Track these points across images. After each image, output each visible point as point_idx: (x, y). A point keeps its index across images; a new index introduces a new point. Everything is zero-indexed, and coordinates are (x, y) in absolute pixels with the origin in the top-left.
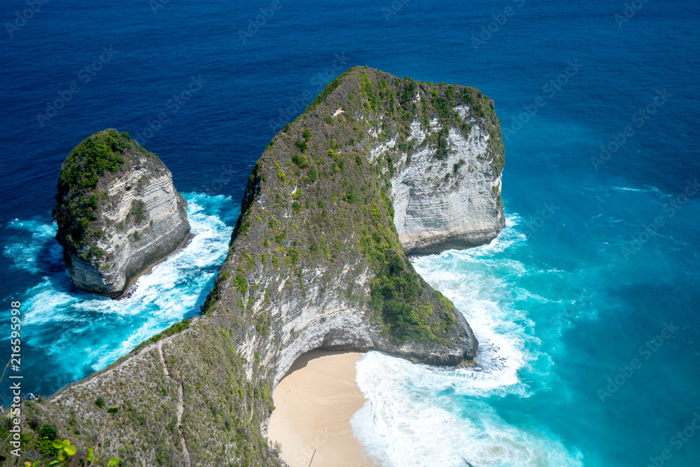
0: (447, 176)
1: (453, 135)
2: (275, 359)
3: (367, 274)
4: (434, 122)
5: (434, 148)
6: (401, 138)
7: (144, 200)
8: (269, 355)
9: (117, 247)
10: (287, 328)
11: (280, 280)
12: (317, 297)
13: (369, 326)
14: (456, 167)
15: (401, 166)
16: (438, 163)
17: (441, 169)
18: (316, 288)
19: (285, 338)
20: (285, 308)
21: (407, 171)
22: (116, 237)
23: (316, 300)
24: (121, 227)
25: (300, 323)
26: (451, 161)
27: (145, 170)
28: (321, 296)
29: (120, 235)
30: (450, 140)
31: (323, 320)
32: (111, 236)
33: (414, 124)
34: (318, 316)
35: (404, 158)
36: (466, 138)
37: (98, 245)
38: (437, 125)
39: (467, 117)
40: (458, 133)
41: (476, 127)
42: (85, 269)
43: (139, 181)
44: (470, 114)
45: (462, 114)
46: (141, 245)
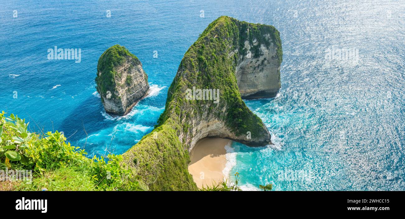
0: (259, 65)
1: (263, 48)
2: (190, 143)
3: (226, 107)
4: (255, 41)
5: (254, 52)
6: (241, 48)
7: (132, 75)
8: (188, 141)
9: (122, 95)
10: (194, 130)
11: (192, 110)
12: (206, 116)
13: (226, 128)
14: (263, 62)
15: (240, 61)
16: (254, 60)
17: (256, 62)
18: (206, 113)
19: (194, 133)
20: (194, 121)
21: (242, 63)
22: (121, 90)
23: (206, 118)
24: (122, 87)
25: (199, 127)
26: (261, 58)
27: (132, 62)
28: (208, 116)
29: (123, 90)
30: (261, 49)
31: (208, 126)
32: (119, 90)
33: (246, 42)
34: (206, 124)
35: (241, 57)
36: (268, 48)
37: (115, 94)
38: (256, 43)
39: (269, 39)
40: (264, 46)
41: (272, 44)
42: (110, 103)
43: (129, 67)
44: (270, 38)
45: (267, 38)
46: (131, 94)
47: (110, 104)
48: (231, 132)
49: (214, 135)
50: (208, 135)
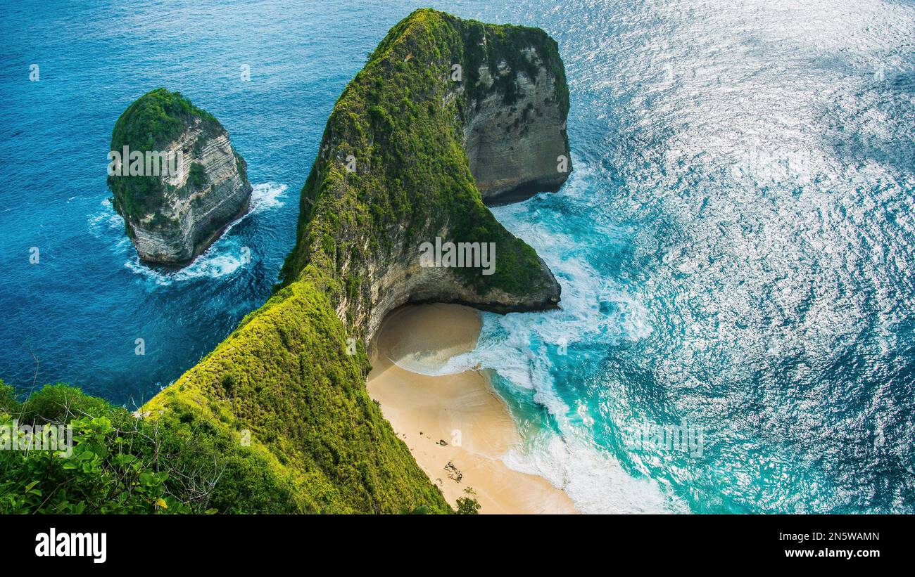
0: (517, 121)
1: (522, 79)
2: (366, 321)
3: (449, 226)
4: (503, 65)
5: (503, 92)
6: (471, 83)
7: (204, 162)
8: (361, 317)
9: (181, 213)
10: (374, 288)
11: (365, 239)
12: (402, 253)
13: (453, 278)
14: (525, 112)
15: (471, 113)
16: (505, 110)
17: (510, 114)
18: (400, 244)
19: (374, 297)
20: (371, 268)
21: (477, 118)
22: (178, 203)
23: (401, 256)
24: (182, 193)
25: (386, 280)
26: (521, 105)
27: (201, 131)
28: (405, 252)
29: (183, 202)
30: (518, 83)
31: (408, 276)
32: (173, 203)
33: (482, 68)
34: (403, 272)
35: (474, 104)
36: (534, 81)
37: (162, 213)
38: (505, 68)
39: (534, 59)
40: (525, 76)
41: (543, 70)
42: (151, 238)
43: (196, 143)
44: (536, 56)
45: (528, 57)
46: (205, 211)
47: (151, 241)
48: (465, 286)
49: (424, 297)
50: (410, 297)
